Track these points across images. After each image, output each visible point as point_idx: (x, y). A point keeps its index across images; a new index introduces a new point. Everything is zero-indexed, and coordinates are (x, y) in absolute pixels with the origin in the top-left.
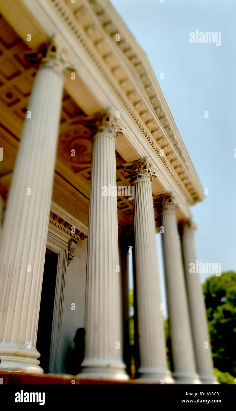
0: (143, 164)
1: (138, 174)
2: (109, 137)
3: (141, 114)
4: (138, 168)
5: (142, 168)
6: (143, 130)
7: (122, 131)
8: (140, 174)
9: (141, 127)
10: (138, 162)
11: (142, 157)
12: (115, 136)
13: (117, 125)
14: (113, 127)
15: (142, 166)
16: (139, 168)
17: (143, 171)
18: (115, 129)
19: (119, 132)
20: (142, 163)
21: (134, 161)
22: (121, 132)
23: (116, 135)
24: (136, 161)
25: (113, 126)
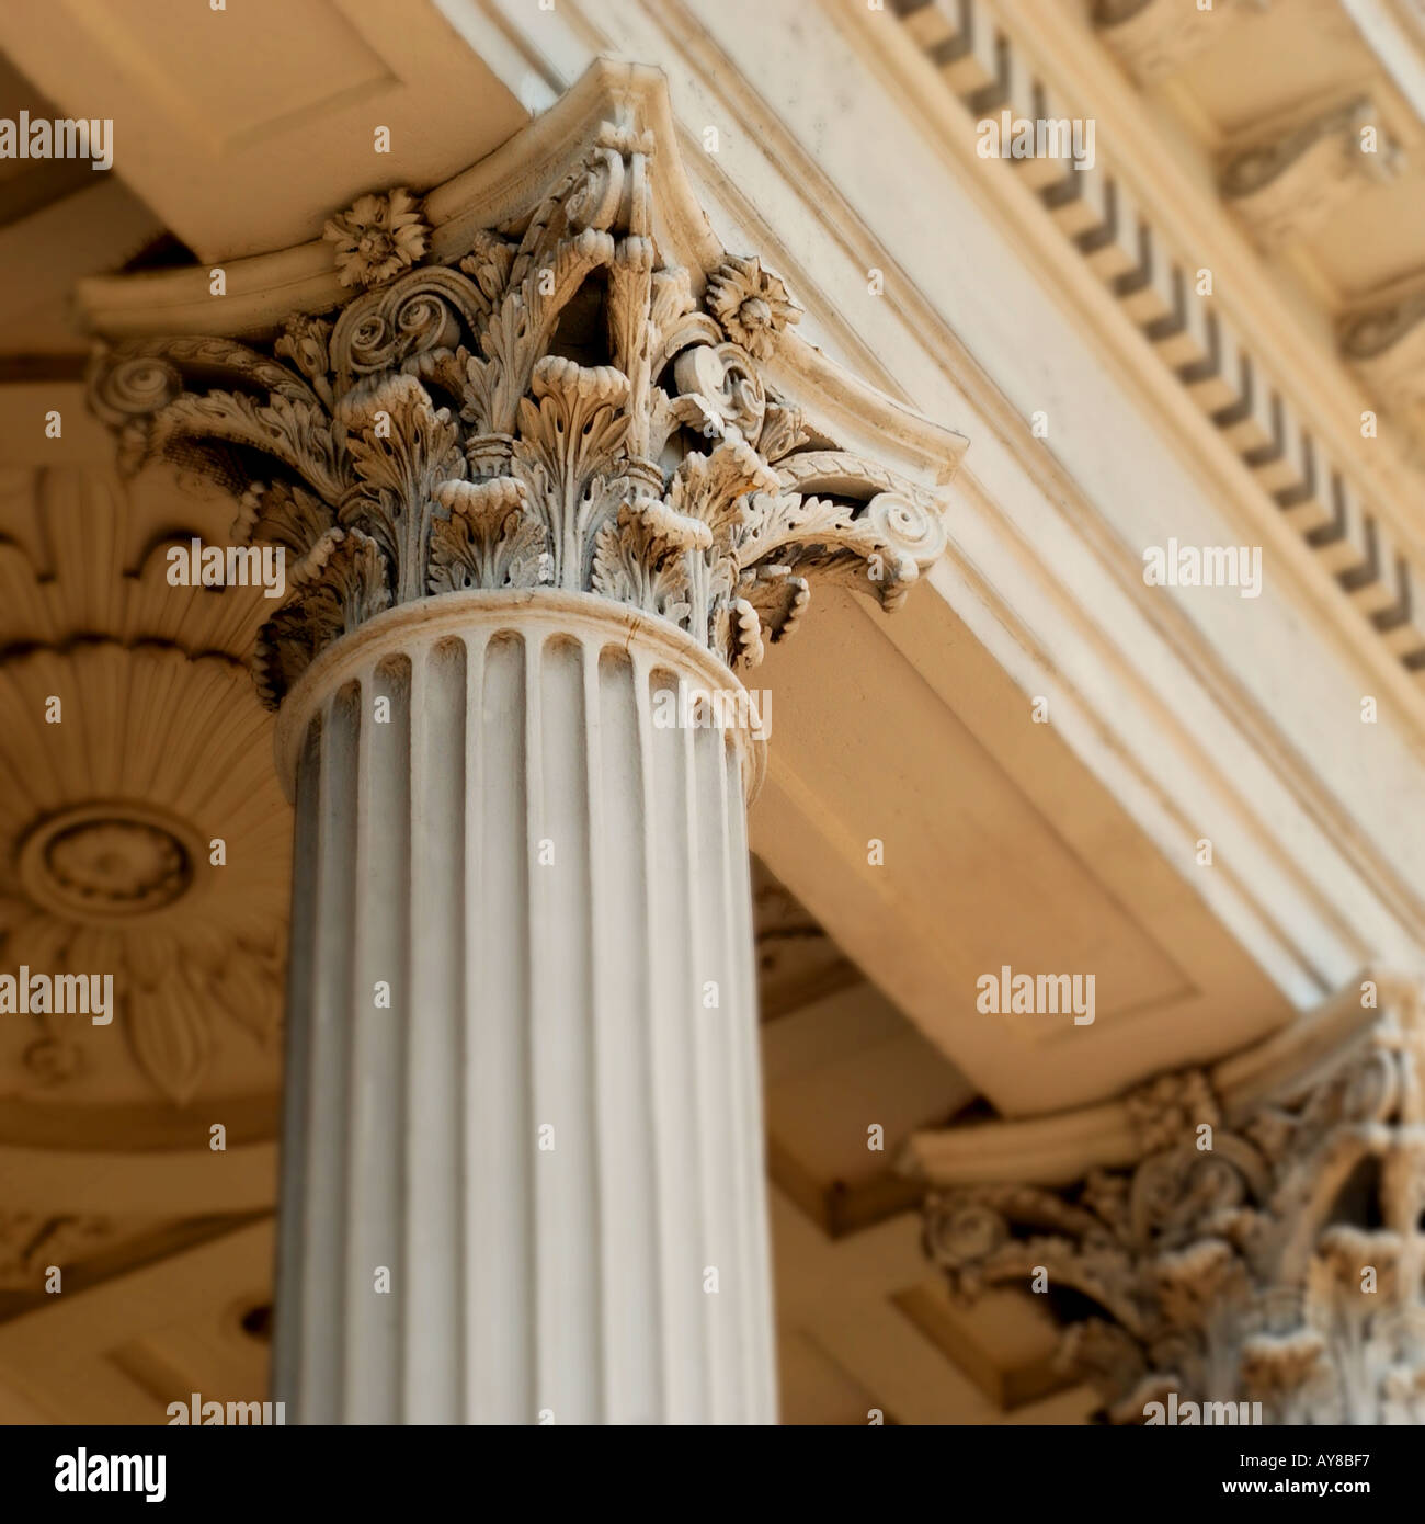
0: (1320, 1129)
1: (1232, 1339)
2: (619, 662)
3: (1250, 171)
4: (1226, 1215)
5: (1305, 1222)
6: (1289, 469)
7: (865, 530)
8: (1270, 1346)
9: (1261, 417)
10: (1218, 1098)
11: (1304, 996)
12: (736, 630)
13: (770, 419)
14: (696, 459)
15: (1295, 1179)
16: (1249, 1220)
17: (1320, 1279)
18: (731, 493)
19: (810, 556)
20: (1295, 1109)
21: (1144, 1086)
22: (850, 556)
23: (751, 619)
24: (1180, 1072)
25: (690, 437)
